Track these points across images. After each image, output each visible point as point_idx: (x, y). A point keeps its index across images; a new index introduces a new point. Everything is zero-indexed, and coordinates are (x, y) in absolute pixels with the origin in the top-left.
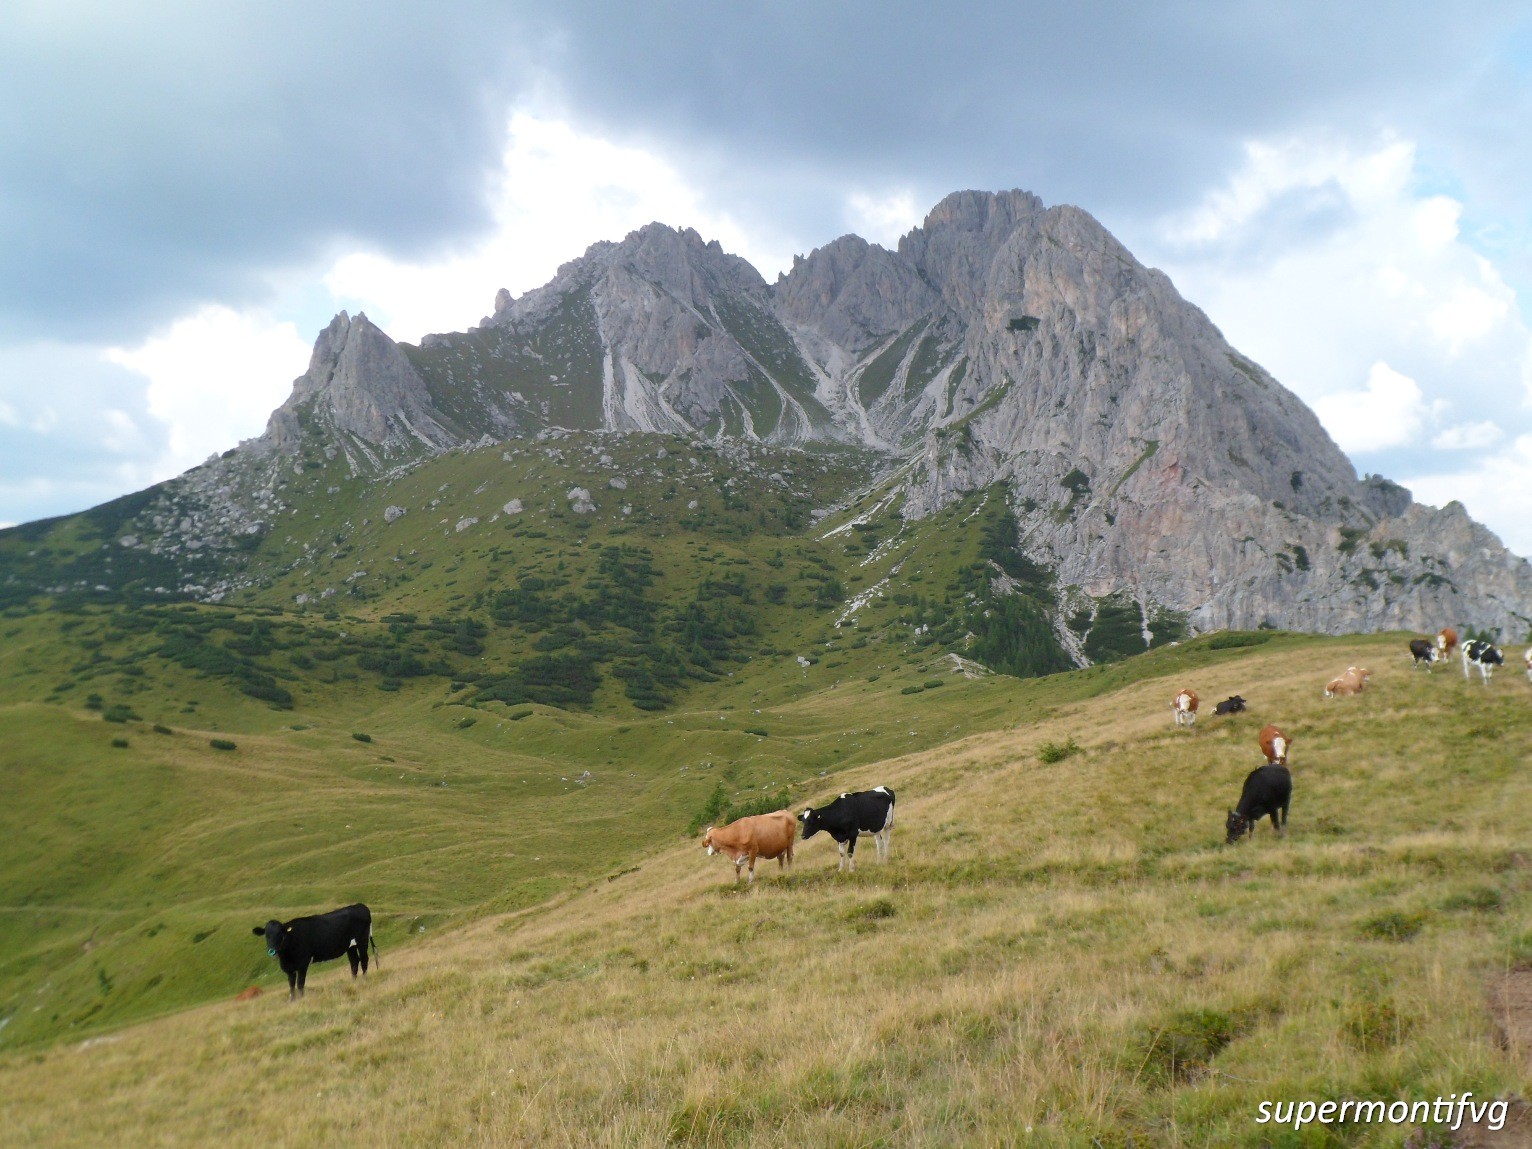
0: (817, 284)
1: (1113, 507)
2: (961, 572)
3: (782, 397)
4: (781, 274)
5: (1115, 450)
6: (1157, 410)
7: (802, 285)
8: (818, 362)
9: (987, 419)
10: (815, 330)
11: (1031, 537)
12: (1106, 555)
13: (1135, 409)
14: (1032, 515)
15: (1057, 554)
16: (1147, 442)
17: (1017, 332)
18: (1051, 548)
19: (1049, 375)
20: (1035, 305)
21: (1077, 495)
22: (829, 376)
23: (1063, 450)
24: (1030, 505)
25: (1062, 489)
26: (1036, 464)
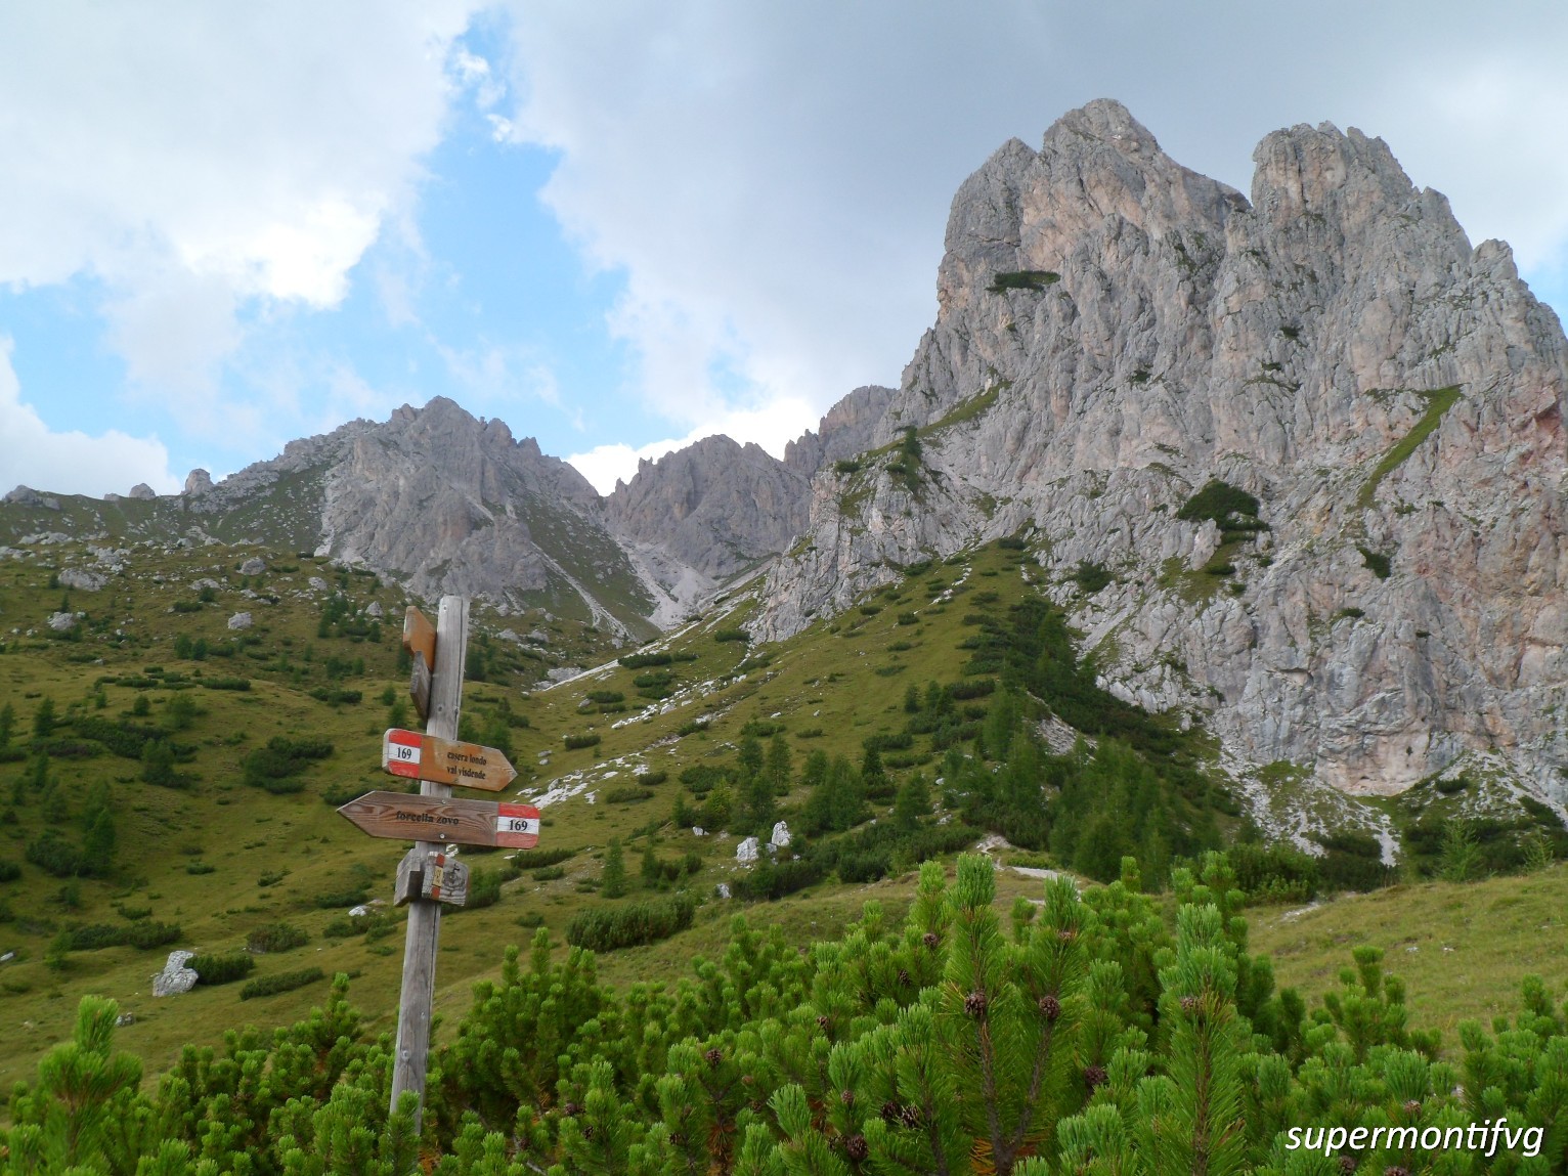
0: (668, 492)
1: (1375, 533)
2: (912, 707)
3: (595, 613)
4: (620, 483)
5: (1320, 430)
6: (1434, 319)
7: (647, 493)
8: (661, 583)
9: (956, 439)
10: (662, 548)
11: (1111, 644)
12: (1390, 655)
13: (1373, 319)
14: (1104, 597)
15: (1199, 682)
16: (1421, 395)
17: (1011, 292)
18: (1179, 667)
19: (1103, 332)
20: (1048, 248)
21: (1232, 536)
22: (676, 600)
23: (1164, 459)
24: (1092, 578)
25: (1185, 525)
26: (1095, 494)
